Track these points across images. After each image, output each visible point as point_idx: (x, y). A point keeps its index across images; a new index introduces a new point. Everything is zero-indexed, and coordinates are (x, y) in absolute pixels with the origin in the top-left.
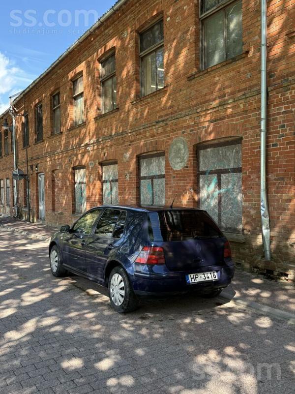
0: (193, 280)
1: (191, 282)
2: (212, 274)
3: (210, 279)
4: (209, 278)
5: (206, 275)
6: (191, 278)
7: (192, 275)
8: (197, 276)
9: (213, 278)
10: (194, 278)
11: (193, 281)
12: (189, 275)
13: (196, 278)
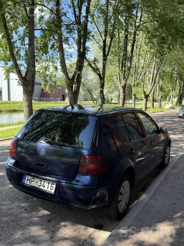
0: (28, 181)
1: (25, 183)
2: (50, 185)
3: (45, 189)
4: (44, 187)
5: (42, 183)
6: (28, 180)
7: (29, 178)
8: (33, 180)
9: (49, 190)
10: (30, 180)
11: (28, 183)
12: (27, 176)
13: (32, 181)
